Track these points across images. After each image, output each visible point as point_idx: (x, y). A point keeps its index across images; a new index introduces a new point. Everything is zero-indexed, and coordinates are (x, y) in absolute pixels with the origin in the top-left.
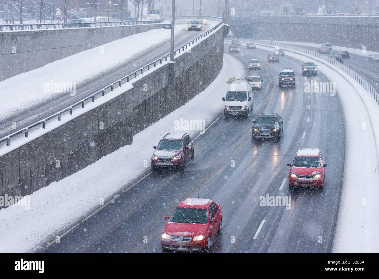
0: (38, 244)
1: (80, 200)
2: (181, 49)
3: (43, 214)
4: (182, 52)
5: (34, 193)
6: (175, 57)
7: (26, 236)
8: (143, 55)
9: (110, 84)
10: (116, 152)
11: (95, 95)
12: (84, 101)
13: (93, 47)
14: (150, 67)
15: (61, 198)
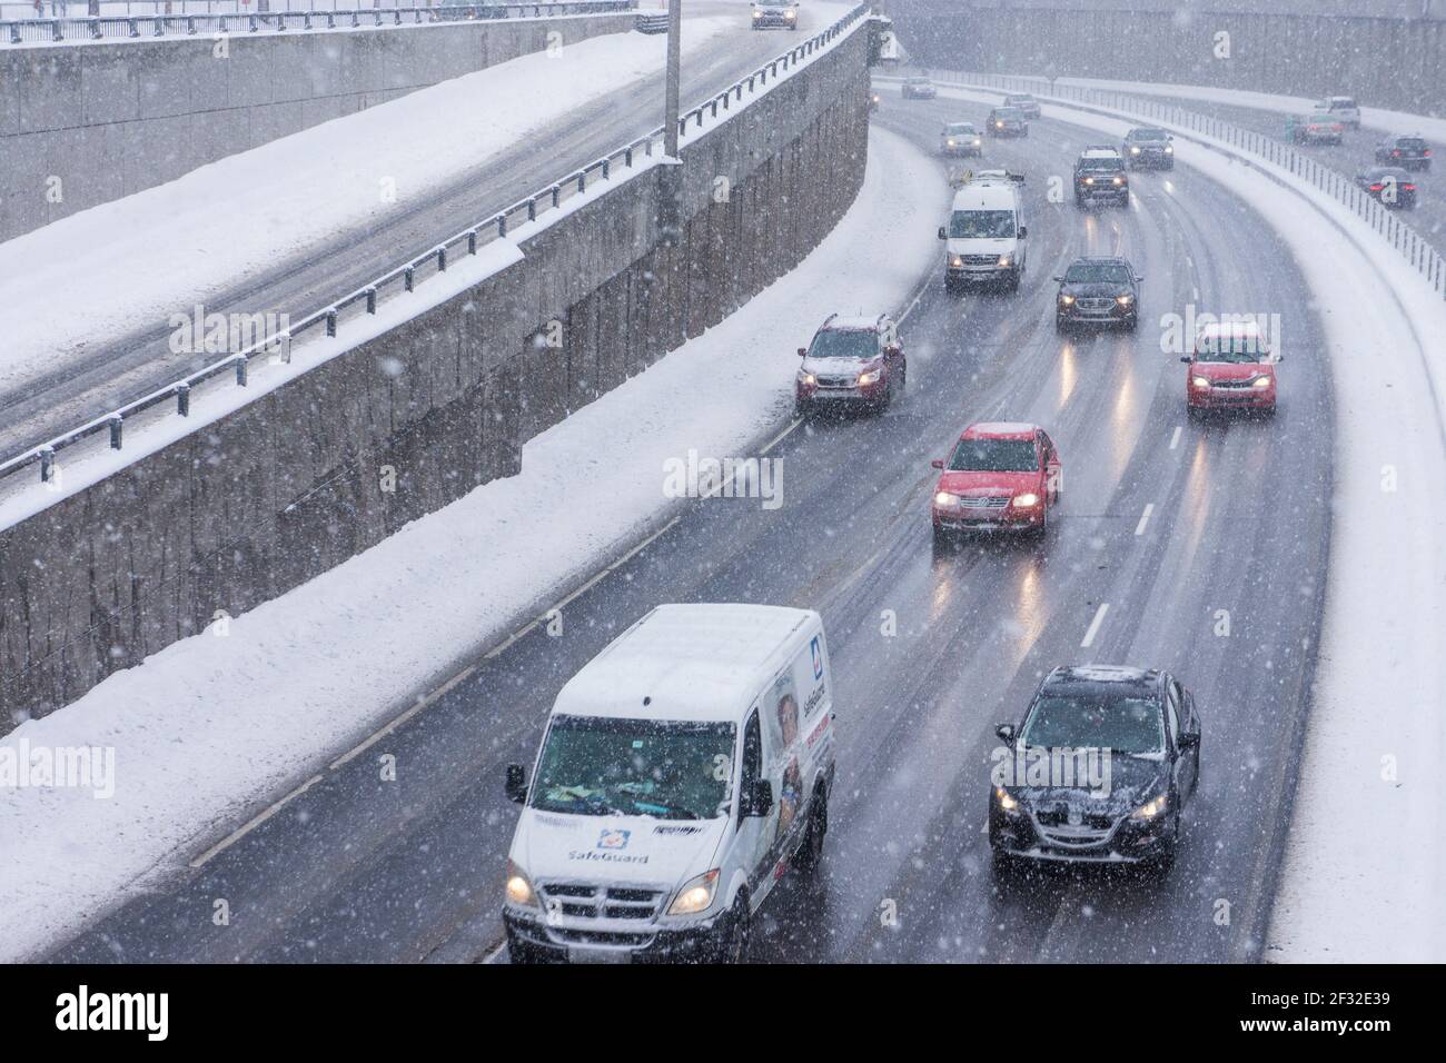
0: (164, 855)
1: (322, 688)
2: (707, 112)
3: (181, 741)
4: (711, 123)
5: (147, 660)
6: (682, 142)
7: (118, 825)
8: (561, 134)
9: (434, 245)
10: (458, 503)
11: (378, 286)
12: (334, 310)
13: (368, 103)
14: (588, 180)
15: (252, 679)
